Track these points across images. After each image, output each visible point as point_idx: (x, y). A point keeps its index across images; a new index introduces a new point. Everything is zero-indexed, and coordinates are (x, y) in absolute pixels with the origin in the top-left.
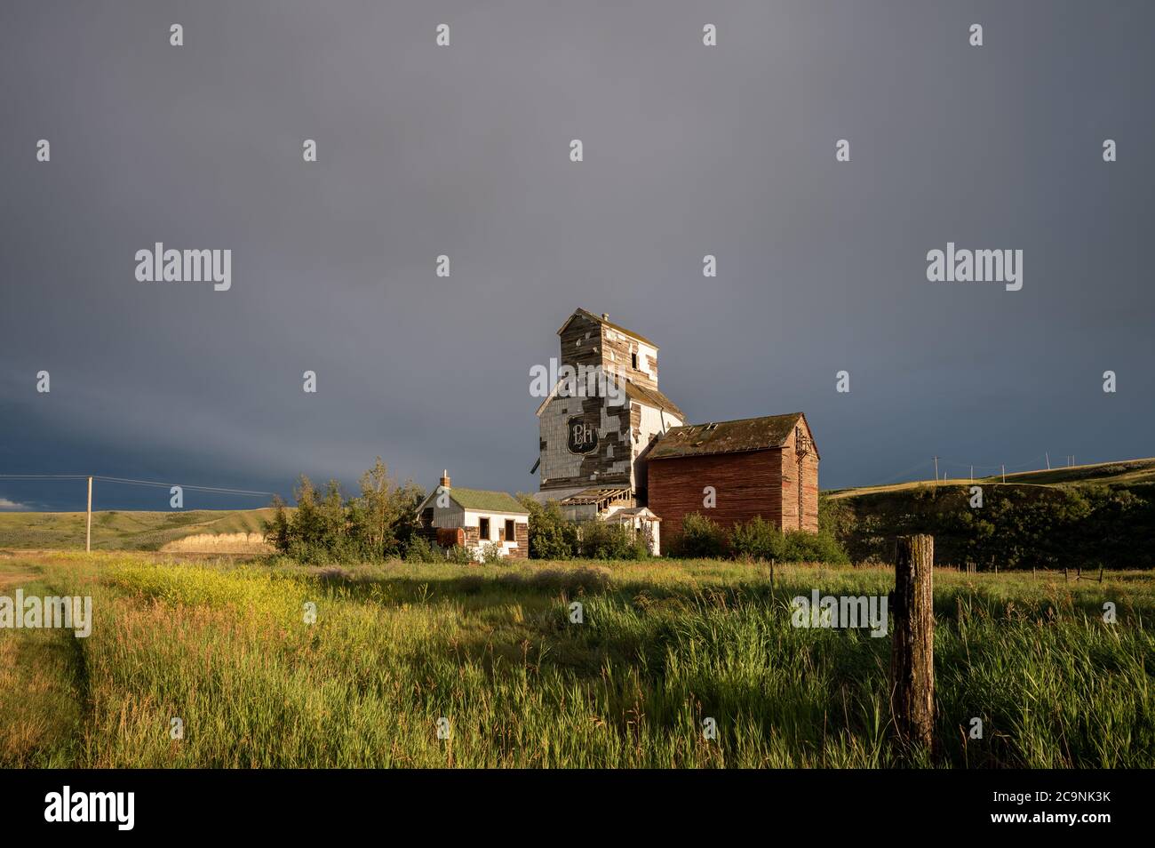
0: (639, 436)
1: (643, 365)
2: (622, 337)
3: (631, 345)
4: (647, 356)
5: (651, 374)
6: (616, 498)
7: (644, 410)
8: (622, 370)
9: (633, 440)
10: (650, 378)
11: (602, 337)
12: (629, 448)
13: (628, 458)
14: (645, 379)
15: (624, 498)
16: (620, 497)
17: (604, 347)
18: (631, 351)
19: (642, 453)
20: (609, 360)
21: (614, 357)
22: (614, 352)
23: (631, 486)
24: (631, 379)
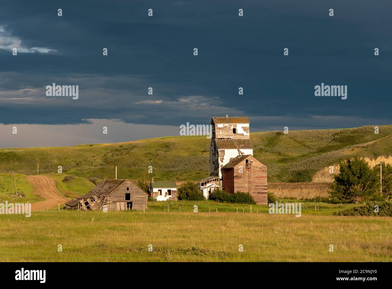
0: (223, 160)
1: (240, 130)
2: (227, 125)
3: (232, 126)
4: (242, 127)
5: (245, 133)
6: (212, 181)
7: (227, 151)
8: (226, 136)
9: (219, 161)
10: (244, 135)
11: (216, 127)
12: (218, 164)
13: (218, 168)
14: (242, 136)
15: (218, 180)
16: (213, 180)
17: (216, 131)
18: (232, 128)
19: (225, 166)
20: (220, 134)
21: (221, 133)
22: (222, 131)
23: (219, 176)
24: (232, 138)
